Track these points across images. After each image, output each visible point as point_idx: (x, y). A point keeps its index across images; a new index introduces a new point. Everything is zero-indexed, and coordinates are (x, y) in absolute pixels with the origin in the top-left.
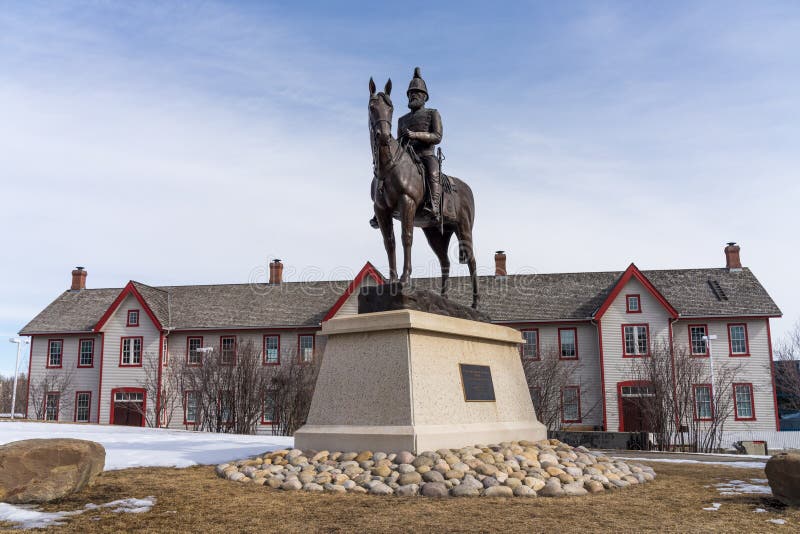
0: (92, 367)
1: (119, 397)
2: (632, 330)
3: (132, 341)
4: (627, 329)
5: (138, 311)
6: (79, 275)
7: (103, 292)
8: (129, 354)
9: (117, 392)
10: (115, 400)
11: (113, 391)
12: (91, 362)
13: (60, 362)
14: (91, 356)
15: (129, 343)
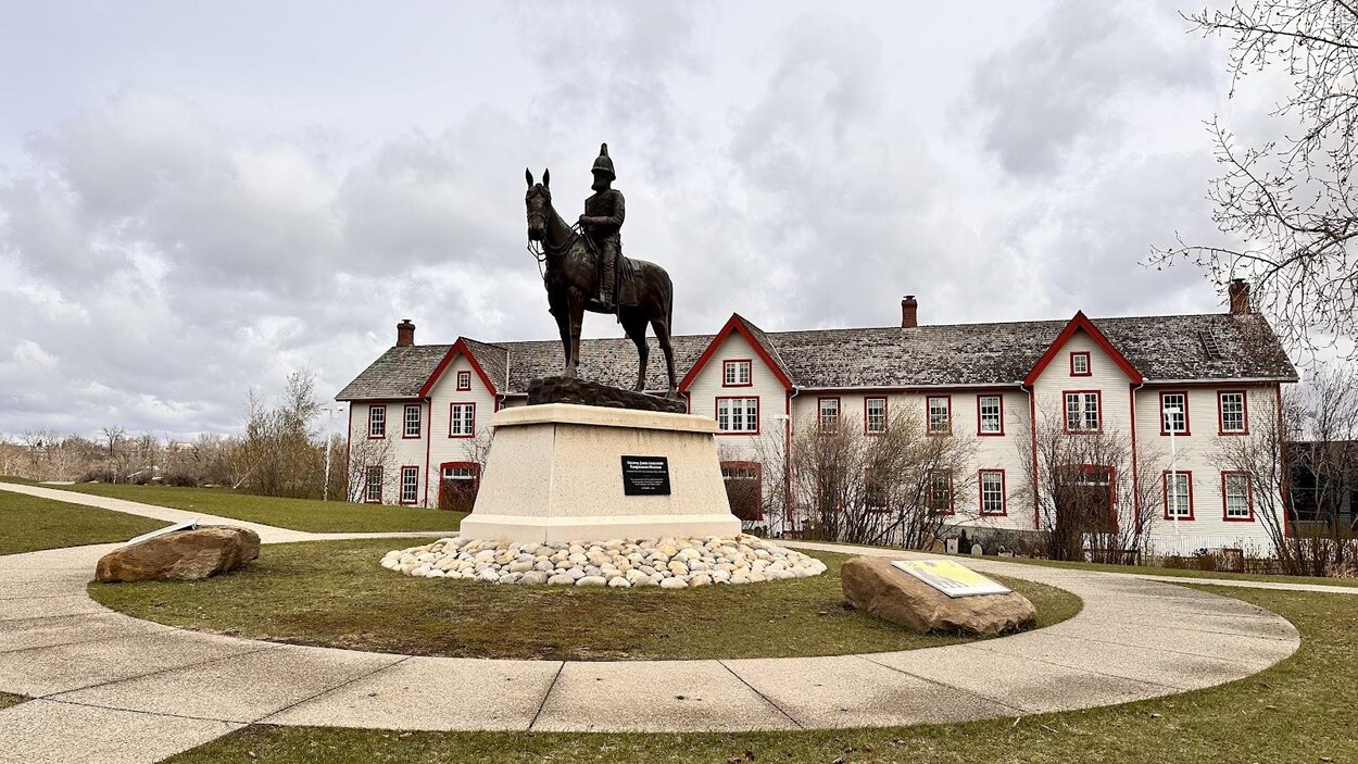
0: (419, 437)
1: (448, 473)
2: (1076, 399)
3: (463, 407)
4: (1070, 397)
5: (469, 372)
6: (406, 330)
7: (434, 349)
8: (459, 423)
9: (448, 467)
10: (445, 476)
11: (443, 465)
12: (418, 431)
13: (383, 432)
14: (418, 424)
15: (459, 410)
